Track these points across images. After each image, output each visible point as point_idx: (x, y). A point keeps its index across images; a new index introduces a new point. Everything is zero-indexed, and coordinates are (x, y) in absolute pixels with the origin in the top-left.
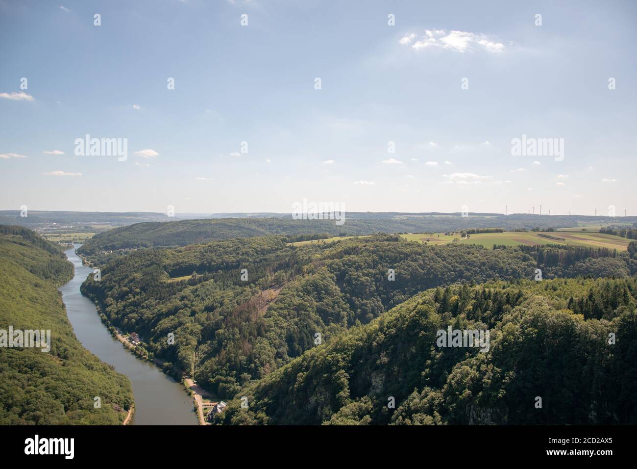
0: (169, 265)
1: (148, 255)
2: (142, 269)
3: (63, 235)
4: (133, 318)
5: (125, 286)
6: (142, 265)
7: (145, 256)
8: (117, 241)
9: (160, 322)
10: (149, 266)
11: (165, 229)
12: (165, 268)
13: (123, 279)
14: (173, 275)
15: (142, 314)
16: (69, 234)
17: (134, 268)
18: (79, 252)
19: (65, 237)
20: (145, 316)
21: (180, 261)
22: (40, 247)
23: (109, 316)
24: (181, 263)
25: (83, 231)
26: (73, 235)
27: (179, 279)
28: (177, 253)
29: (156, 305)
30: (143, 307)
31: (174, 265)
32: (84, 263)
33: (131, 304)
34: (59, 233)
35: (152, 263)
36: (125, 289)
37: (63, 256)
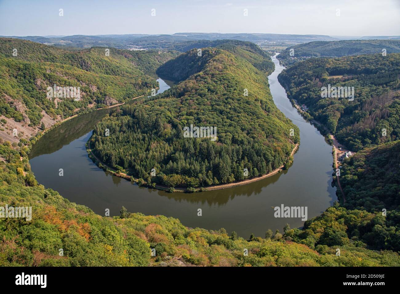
0: (330, 68)
1: (318, 61)
2: (313, 69)
3: (270, 47)
4: (304, 96)
5: (302, 78)
6: (313, 67)
7: (315, 61)
8: (300, 52)
9: (320, 101)
10: (317, 67)
11: (329, 46)
12: (327, 70)
13: (301, 74)
14: (331, 74)
15: (310, 94)
16: (273, 47)
17: (308, 68)
18: (278, 57)
19: (271, 48)
20: (312, 96)
21: (337, 66)
22: (259, 53)
23: (291, 94)
24: (337, 67)
25: (281, 45)
26: (275, 48)
27: (335, 77)
28: (336, 61)
29: (319, 91)
30: (311, 91)
31: (333, 68)
32: (280, 63)
33: (304, 89)
34: (269, 46)
35: (319, 66)
36: (302, 80)
37: (270, 59)
